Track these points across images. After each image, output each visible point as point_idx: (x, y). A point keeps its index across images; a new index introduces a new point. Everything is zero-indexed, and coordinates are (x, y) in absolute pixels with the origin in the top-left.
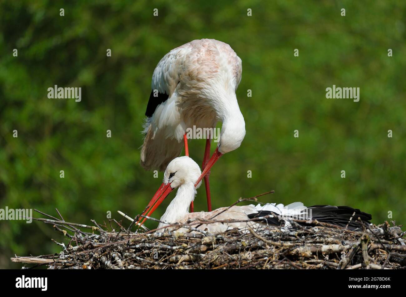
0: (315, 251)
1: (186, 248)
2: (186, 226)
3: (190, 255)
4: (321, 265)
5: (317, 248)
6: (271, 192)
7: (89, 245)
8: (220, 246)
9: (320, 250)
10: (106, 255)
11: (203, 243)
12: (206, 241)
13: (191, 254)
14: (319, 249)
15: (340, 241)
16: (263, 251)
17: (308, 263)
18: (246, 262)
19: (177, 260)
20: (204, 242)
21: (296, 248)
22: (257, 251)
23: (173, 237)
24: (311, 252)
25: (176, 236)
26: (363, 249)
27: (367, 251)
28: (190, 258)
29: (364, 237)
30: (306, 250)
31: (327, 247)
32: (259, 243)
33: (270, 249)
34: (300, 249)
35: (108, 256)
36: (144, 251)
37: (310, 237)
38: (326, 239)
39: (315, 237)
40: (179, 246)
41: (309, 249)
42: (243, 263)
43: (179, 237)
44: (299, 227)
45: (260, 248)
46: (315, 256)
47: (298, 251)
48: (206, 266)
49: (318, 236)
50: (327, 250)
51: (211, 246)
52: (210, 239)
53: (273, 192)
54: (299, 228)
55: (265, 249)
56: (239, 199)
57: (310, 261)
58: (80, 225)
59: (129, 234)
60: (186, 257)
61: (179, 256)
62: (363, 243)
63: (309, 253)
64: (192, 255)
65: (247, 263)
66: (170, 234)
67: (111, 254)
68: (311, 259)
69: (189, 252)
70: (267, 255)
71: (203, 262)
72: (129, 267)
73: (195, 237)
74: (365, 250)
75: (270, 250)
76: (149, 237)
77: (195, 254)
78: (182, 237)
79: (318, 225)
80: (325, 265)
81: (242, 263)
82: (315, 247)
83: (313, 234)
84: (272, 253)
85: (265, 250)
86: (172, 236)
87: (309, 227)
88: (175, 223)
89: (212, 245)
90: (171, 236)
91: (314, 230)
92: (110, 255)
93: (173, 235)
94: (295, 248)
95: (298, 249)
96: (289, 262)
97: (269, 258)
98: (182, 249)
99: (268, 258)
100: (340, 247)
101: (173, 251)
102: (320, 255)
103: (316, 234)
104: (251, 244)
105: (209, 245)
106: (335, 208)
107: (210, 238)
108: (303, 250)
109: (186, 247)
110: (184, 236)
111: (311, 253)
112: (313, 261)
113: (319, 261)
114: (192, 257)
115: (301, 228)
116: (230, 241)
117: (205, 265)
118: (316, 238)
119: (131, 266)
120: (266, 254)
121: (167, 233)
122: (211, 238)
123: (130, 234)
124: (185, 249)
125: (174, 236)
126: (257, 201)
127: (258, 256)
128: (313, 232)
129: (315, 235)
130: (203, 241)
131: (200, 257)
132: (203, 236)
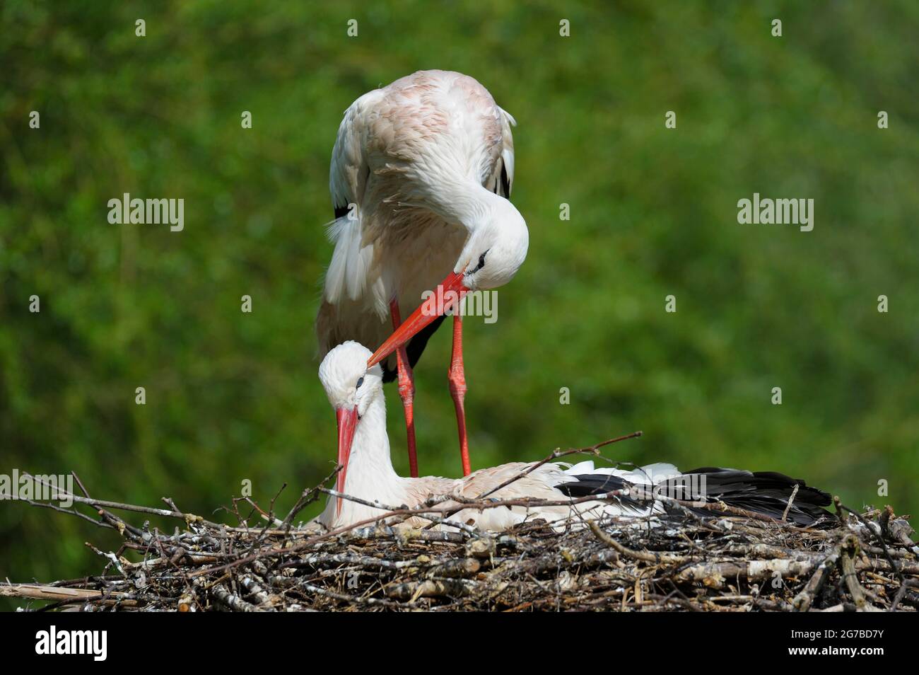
0: (732, 574)
1: (427, 565)
2: (425, 515)
3: (438, 583)
4: (747, 608)
5: (737, 568)
6: (636, 435)
7: (181, 557)
8: (507, 562)
9: (745, 572)
10: (227, 582)
11: (469, 553)
12: (476, 548)
13: (441, 578)
14: (740, 570)
15: (783, 550)
16: (610, 573)
17: (716, 602)
18: (572, 599)
19: (405, 593)
20: (473, 550)
21: (689, 567)
22: (596, 573)
23: (396, 538)
24: (723, 576)
25: (404, 537)
26: (847, 571)
27: (855, 576)
28: (438, 588)
29: (848, 543)
30: (711, 570)
31: (761, 566)
32: (600, 555)
33: (625, 568)
34: (699, 570)
35: (233, 582)
36: (321, 573)
37: (714, 542)
38: (752, 546)
39: (727, 541)
40: (412, 561)
41: (718, 571)
42: (565, 601)
43: (411, 540)
44: (691, 517)
45: (603, 567)
46: (731, 587)
47: (694, 575)
48: (477, 608)
49: (731, 539)
50: (762, 572)
51: (487, 562)
52: (484, 544)
53: (639, 435)
54: (693, 521)
55: (616, 569)
56: (554, 451)
57: (721, 598)
58: (156, 510)
59: (288, 530)
60: (429, 586)
61: (411, 585)
62: (846, 556)
63: (718, 579)
64: (443, 582)
65: (575, 602)
66: (389, 531)
67: (240, 577)
68: (722, 593)
69: (434, 576)
70: (620, 582)
71: (470, 599)
72: (290, 610)
73: (446, 538)
74: (852, 574)
75: (626, 572)
76: (341, 539)
77: (450, 579)
78: (418, 538)
79: (728, 514)
80: (755, 606)
81: (562, 602)
82: (732, 564)
83: (723, 535)
84: (633, 579)
85: (615, 572)
86: (393, 536)
87: (709, 518)
88: (400, 506)
89: (489, 558)
90: (390, 538)
91: (723, 526)
92: (236, 581)
93: (397, 535)
94: (686, 568)
95: (693, 569)
96: (684, 599)
97: (627, 590)
98: (417, 566)
99: (625, 588)
100: (793, 565)
101: (395, 571)
102: (743, 583)
103: (727, 535)
104: (583, 557)
105: (481, 557)
106: (749, 476)
107: (485, 542)
108: (704, 572)
109: (428, 562)
110: (421, 536)
111: (724, 580)
112: (727, 597)
113: (743, 597)
114: (442, 587)
115: (697, 520)
116: (531, 551)
117: (473, 604)
118: (728, 545)
119: (293, 606)
120: (620, 579)
121: (383, 530)
122: (488, 542)
123: (290, 532)
124: (425, 568)
125: (399, 537)
126: (599, 455)
127: (599, 584)
128: (723, 530)
129: (725, 537)
130: (470, 549)
131: (461, 587)
132: (466, 537)
